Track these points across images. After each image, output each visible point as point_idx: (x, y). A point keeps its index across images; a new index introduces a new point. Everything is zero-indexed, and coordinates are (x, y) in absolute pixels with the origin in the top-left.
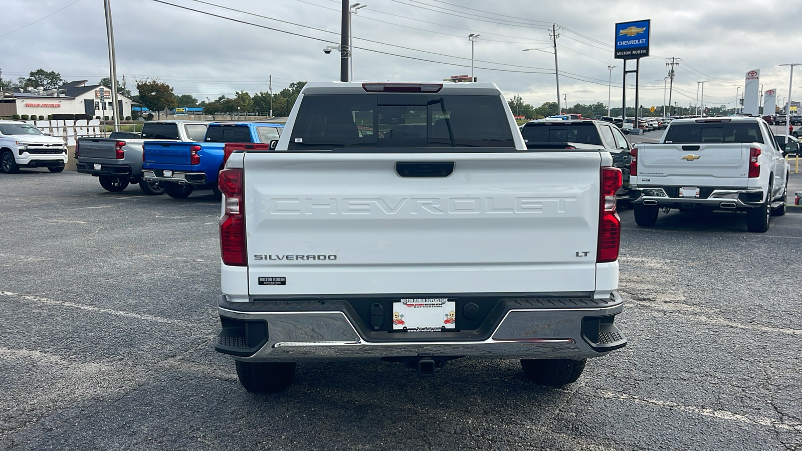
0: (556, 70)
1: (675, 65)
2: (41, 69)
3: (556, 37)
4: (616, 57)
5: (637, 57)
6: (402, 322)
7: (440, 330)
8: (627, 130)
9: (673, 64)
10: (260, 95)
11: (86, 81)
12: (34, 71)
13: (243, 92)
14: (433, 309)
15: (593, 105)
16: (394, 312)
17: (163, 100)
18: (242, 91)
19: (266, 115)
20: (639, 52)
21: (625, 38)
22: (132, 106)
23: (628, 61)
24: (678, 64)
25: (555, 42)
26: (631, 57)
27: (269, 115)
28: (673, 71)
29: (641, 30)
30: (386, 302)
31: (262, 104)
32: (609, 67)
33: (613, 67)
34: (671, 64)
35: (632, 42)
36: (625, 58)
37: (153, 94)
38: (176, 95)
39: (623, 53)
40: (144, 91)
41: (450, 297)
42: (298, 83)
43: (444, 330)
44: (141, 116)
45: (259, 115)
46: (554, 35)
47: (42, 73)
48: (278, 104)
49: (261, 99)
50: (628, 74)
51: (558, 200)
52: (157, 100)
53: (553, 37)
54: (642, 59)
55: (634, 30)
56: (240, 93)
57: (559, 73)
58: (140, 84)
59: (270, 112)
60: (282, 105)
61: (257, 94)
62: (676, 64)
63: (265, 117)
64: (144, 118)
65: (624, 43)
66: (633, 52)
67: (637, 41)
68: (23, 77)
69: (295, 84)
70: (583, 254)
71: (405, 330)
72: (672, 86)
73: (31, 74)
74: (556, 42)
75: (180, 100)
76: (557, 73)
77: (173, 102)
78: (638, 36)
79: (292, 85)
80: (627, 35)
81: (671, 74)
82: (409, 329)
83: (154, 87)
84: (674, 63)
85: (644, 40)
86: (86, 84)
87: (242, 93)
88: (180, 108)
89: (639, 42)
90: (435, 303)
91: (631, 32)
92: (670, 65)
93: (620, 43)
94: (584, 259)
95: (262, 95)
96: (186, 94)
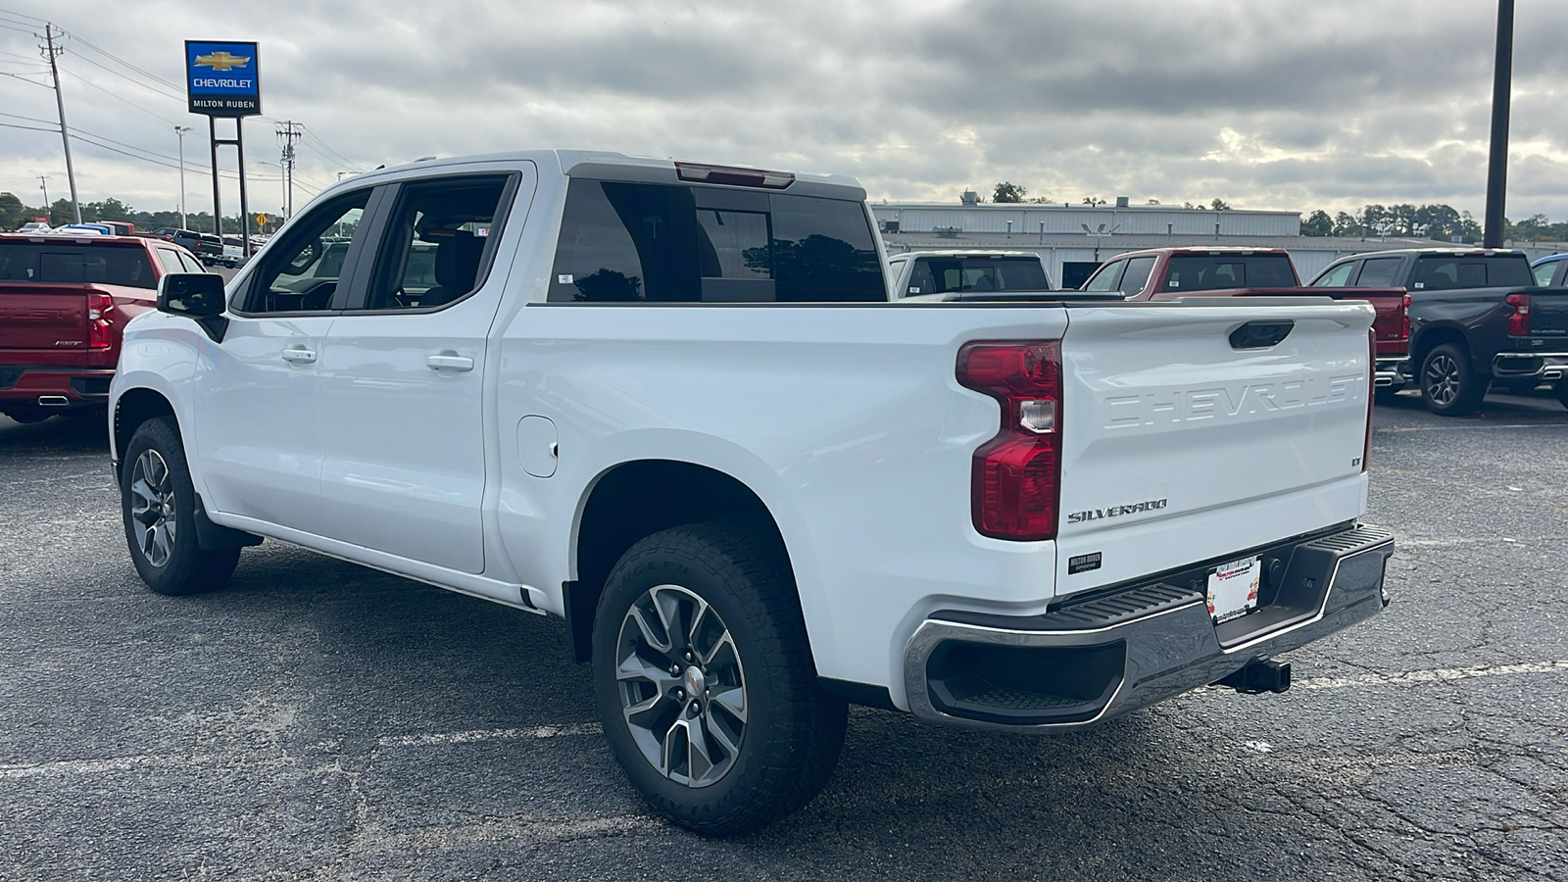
0: (62, 124)
1: (293, 136)
3: (54, 51)
4: (192, 109)
5: (238, 114)
8: (232, 259)
9: (290, 134)
15: (99, 204)
20: (240, 104)
21: (208, 72)
23: (218, 121)
24: (300, 134)
25: (53, 62)
26: (226, 113)
28: (290, 148)
29: (241, 62)
32: (177, 128)
33: (184, 130)
34: (286, 133)
35: (224, 83)
36: (214, 113)
39: (207, 104)
46: (51, 49)
50: (221, 146)
53: (47, 52)
54: (246, 120)
55: (226, 60)
57: (68, 131)
62: (296, 134)
65: (207, 83)
66: (229, 103)
67: (234, 83)
72: (292, 176)
74: (56, 64)
76: (63, 132)
78: (235, 73)
80: (212, 67)
81: (289, 152)
84: (292, 132)
85: (249, 81)
89: (238, 84)
91: (220, 63)
92: (284, 135)
93: (198, 83)
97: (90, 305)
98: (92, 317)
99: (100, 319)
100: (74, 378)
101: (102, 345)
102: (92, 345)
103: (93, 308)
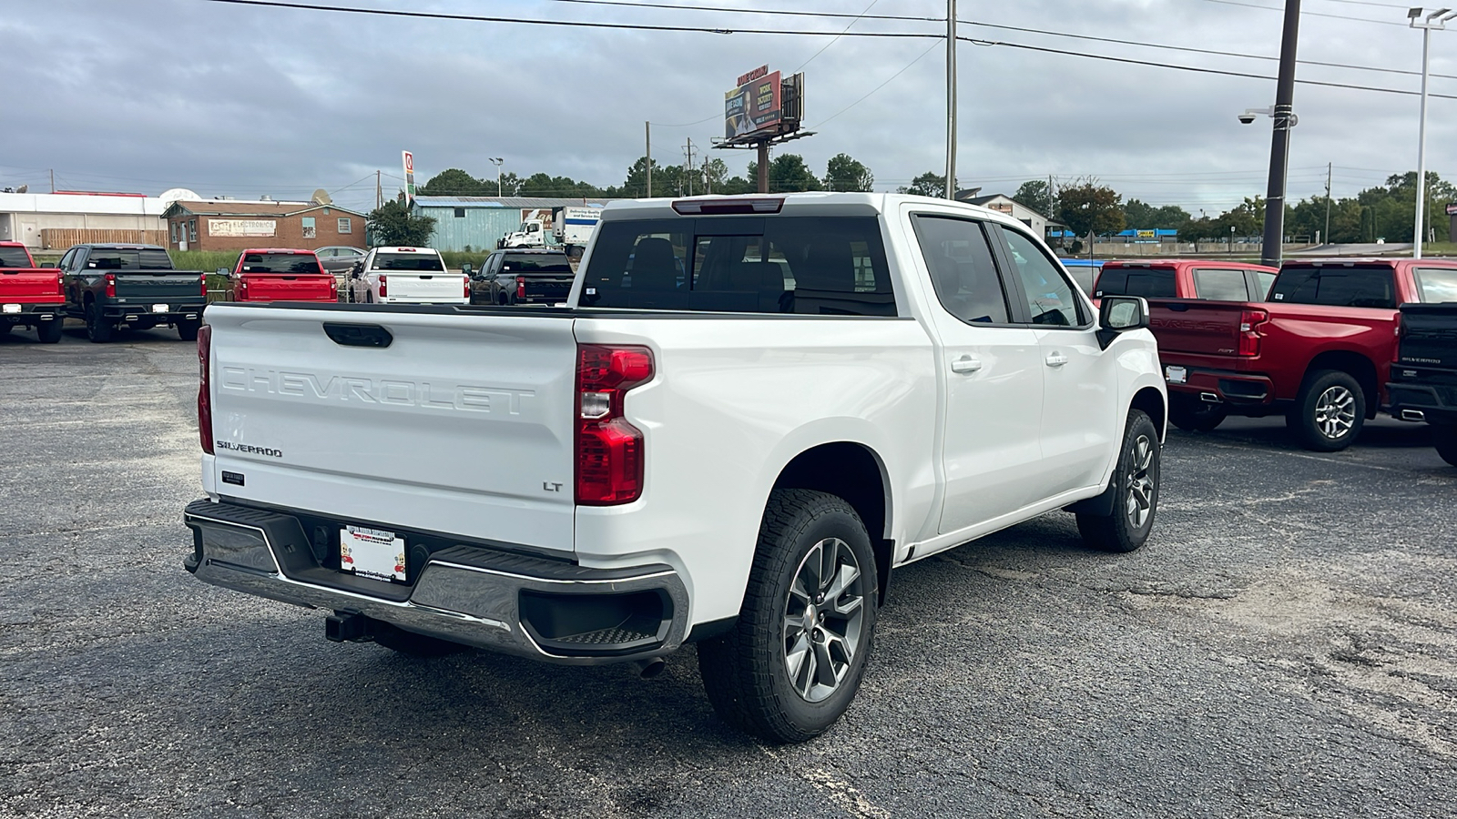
2: (930, 173)
6: (350, 560)
7: (389, 580)
10: (1309, 201)
11: (980, 189)
12: (920, 176)
13: (1259, 198)
14: (380, 546)
16: (342, 543)
17: (1101, 216)
18: (1257, 197)
19: (1307, 242)
22: (1047, 229)
27: (1313, 241)
30: (334, 525)
31: (1313, 219)
37: (1084, 206)
38: (1152, 207)
40: (1069, 202)
41: (400, 531)
42: (1407, 175)
43: (394, 580)
44: (1060, 246)
45: (1291, 242)
47: (930, 179)
48: (1347, 219)
49: (1312, 210)
51: (510, 394)
52: (1089, 217)
56: (1254, 200)
58: (1064, 190)
59: (1315, 235)
60: (1354, 220)
61: (1303, 201)
63: (1304, 245)
64: (1066, 249)
68: (904, 186)
69: (1401, 178)
70: (554, 487)
71: (353, 572)
73: (914, 181)
75: (1158, 215)
77: (1119, 221)
79: (1394, 179)
82: (358, 572)
83: (1088, 194)
86: (979, 195)
87: (1257, 199)
88: (1145, 231)
90: (383, 538)
94: (554, 495)
95: (1315, 201)
96: (1170, 205)
97: (1243, 319)
98: (1243, 329)
99: (1251, 331)
100: (1222, 380)
101: (1249, 354)
102: (1241, 354)
103: (1246, 322)
